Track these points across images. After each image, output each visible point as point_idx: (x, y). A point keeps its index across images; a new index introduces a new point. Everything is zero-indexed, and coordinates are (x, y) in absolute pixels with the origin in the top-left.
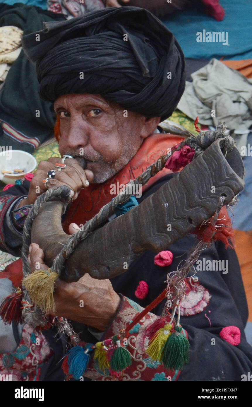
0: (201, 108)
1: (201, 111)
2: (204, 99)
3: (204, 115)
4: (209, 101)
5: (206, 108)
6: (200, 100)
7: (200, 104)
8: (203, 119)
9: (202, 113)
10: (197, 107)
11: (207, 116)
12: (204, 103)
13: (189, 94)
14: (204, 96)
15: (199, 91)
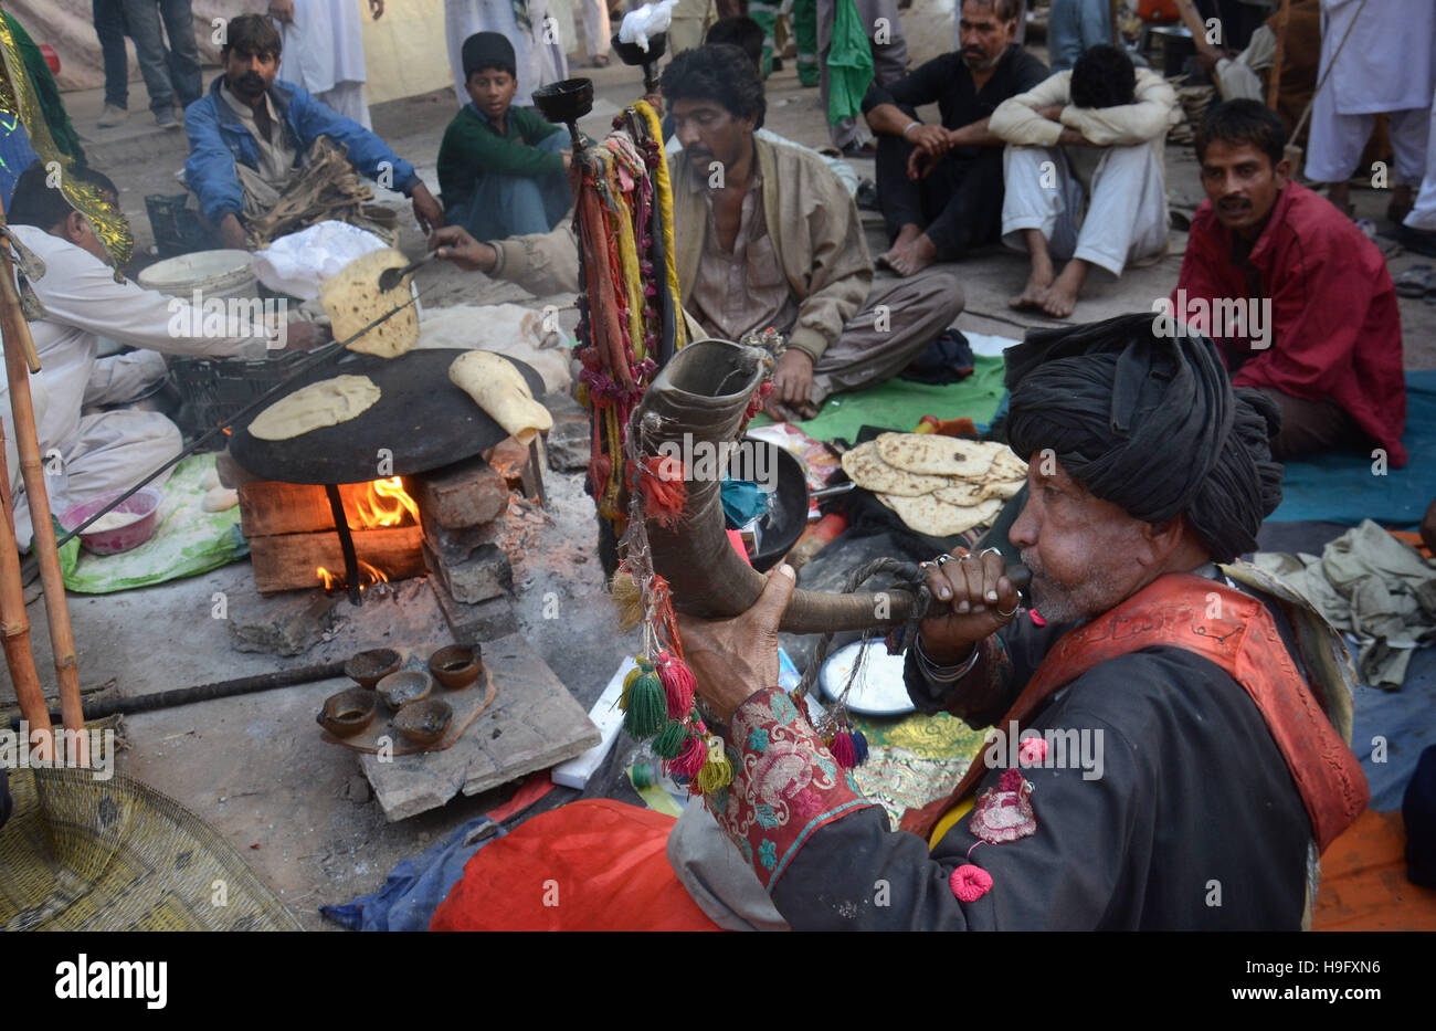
0: (1333, 599)
1: (1332, 603)
2: (1340, 584)
3: (1337, 611)
4: (1347, 587)
5: (1341, 600)
6: (1332, 585)
7: (1331, 593)
8: (1335, 617)
9: (1334, 608)
10: (1326, 597)
11: (1343, 615)
12: (1338, 592)
13: (1313, 575)
14: (1339, 578)
15: (1331, 570)
